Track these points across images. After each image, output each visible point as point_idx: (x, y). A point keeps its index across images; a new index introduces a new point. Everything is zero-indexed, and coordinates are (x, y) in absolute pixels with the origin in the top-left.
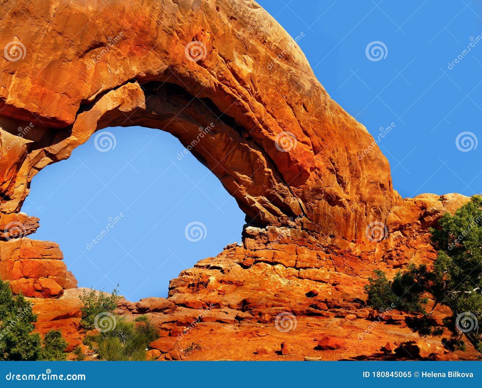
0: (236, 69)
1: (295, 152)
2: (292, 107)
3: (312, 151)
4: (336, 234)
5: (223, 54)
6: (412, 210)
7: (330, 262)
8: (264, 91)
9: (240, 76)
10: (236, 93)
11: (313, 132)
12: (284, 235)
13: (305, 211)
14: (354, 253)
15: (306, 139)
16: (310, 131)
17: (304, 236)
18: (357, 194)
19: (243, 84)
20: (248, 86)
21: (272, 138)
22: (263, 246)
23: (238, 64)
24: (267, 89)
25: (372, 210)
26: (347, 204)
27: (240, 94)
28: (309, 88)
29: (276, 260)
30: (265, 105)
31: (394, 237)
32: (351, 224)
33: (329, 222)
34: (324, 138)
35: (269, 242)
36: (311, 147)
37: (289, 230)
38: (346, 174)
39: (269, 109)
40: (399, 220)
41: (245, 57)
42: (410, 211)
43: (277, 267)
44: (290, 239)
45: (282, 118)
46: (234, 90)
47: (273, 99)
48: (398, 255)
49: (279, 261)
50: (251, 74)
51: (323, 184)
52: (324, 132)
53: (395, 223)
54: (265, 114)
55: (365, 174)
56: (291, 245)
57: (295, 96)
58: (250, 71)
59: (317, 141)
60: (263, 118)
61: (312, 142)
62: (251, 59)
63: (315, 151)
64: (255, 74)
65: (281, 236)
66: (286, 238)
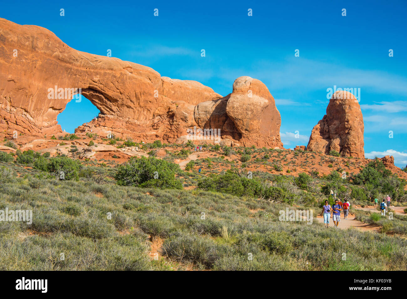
0: (94, 80)
2: (113, 83)
4: (130, 117)
6: (165, 109)
7: (126, 126)
8: (103, 82)
13: (119, 110)
14: (137, 124)
15: (118, 91)
16: (119, 88)
17: (118, 118)
18: (139, 105)
19: (96, 82)
21: (106, 93)
22: (103, 121)
23: (95, 78)
24: (104, 81)
25: (146, 109)
26: (134, 108)
27: (95, 85)
28: (119, 76)
29: (105, 125)
30: (103, 85)
31: (157, 118)
32: (136, 114)
33: (127, 114)
35: (105, 120)
38: (134, 99)
40: (159, 113)
42: (164, 110)
43: (105, 127)
45: (109, 87)
47: (106, 83)
48: (157, 125)
51: (124, 102)
53: (157, 114)
54: (103, 87)
55: (142, 98)
56: (112, 121)
57: (114, 80)
58: (98, 79)
59: (122, 91)
60: (103, 89)
61: (120, 92)
62: (98, 76)
63: (121, 94)
64: (100, 79)
65: (109, 118)
66: (111, 119)
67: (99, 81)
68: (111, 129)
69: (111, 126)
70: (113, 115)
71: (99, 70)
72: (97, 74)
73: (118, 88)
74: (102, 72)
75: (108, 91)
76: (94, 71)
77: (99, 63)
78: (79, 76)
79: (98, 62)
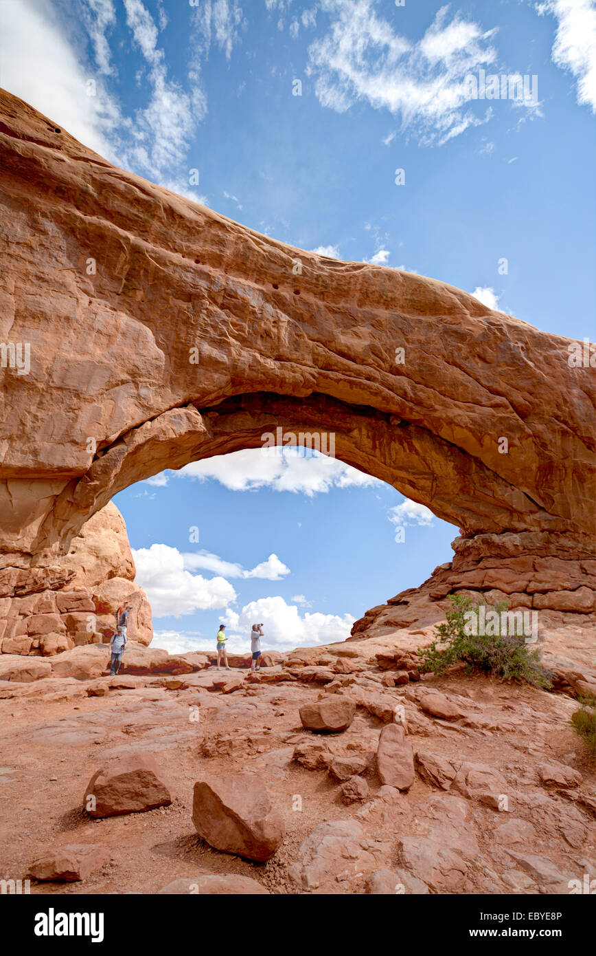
0: (343, 348)
1: (481, 423)
2: (460, 367)
3: (515, 414)
5: (316, 337)
9: (352, 354)
10: (353, 374)
11: (509, 387)
12: (509, 545)
13: (539, 502)
15: (498, 399)
16: (503, 387)
17: (548, 541)
19: (363, 362)
20: (370, 361)
21: (434, 414)
23: (345, 340)
27: (359, 374)
29: (487, 584)
30: (408, 376)
34: (532, 389)
35: (482, 558)
36: (511, 409)
37: (515, 535)
39: (419, 379)
41: (355, 329)
43: (490, 593)
44: (521, 548)
45: (444, 385)
46: (348, 373)
49: (492, 585)
50: (369, 345)
51: (554, 456)
52: (529, 382)
54: (414, 388)
56: (522, 558)
57: (460, 349)
58: (367, 343)
59: (519, 398)
60: (410, 393)
61: (511, 403)
62: (364, 330)
63: (523, 416)
64: (377, 343)
65: (501, 547)
66: (512, 548)
67: (373, 350)
68: (524, 598)
69: (522, 584)
70: (515, 531)
71: (361, 303)
72: (350, 321)
73: (495, 386)
74: (383, 313)
75: (445, 405)
76: (333, 305)
77: (347, 270)
78: (222, 307)
79: (343, 268)
